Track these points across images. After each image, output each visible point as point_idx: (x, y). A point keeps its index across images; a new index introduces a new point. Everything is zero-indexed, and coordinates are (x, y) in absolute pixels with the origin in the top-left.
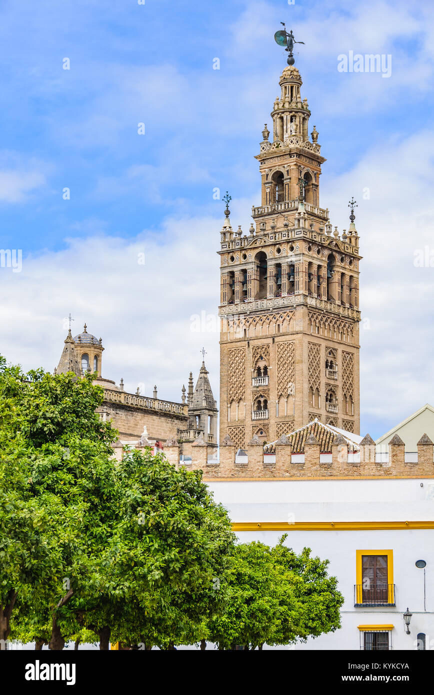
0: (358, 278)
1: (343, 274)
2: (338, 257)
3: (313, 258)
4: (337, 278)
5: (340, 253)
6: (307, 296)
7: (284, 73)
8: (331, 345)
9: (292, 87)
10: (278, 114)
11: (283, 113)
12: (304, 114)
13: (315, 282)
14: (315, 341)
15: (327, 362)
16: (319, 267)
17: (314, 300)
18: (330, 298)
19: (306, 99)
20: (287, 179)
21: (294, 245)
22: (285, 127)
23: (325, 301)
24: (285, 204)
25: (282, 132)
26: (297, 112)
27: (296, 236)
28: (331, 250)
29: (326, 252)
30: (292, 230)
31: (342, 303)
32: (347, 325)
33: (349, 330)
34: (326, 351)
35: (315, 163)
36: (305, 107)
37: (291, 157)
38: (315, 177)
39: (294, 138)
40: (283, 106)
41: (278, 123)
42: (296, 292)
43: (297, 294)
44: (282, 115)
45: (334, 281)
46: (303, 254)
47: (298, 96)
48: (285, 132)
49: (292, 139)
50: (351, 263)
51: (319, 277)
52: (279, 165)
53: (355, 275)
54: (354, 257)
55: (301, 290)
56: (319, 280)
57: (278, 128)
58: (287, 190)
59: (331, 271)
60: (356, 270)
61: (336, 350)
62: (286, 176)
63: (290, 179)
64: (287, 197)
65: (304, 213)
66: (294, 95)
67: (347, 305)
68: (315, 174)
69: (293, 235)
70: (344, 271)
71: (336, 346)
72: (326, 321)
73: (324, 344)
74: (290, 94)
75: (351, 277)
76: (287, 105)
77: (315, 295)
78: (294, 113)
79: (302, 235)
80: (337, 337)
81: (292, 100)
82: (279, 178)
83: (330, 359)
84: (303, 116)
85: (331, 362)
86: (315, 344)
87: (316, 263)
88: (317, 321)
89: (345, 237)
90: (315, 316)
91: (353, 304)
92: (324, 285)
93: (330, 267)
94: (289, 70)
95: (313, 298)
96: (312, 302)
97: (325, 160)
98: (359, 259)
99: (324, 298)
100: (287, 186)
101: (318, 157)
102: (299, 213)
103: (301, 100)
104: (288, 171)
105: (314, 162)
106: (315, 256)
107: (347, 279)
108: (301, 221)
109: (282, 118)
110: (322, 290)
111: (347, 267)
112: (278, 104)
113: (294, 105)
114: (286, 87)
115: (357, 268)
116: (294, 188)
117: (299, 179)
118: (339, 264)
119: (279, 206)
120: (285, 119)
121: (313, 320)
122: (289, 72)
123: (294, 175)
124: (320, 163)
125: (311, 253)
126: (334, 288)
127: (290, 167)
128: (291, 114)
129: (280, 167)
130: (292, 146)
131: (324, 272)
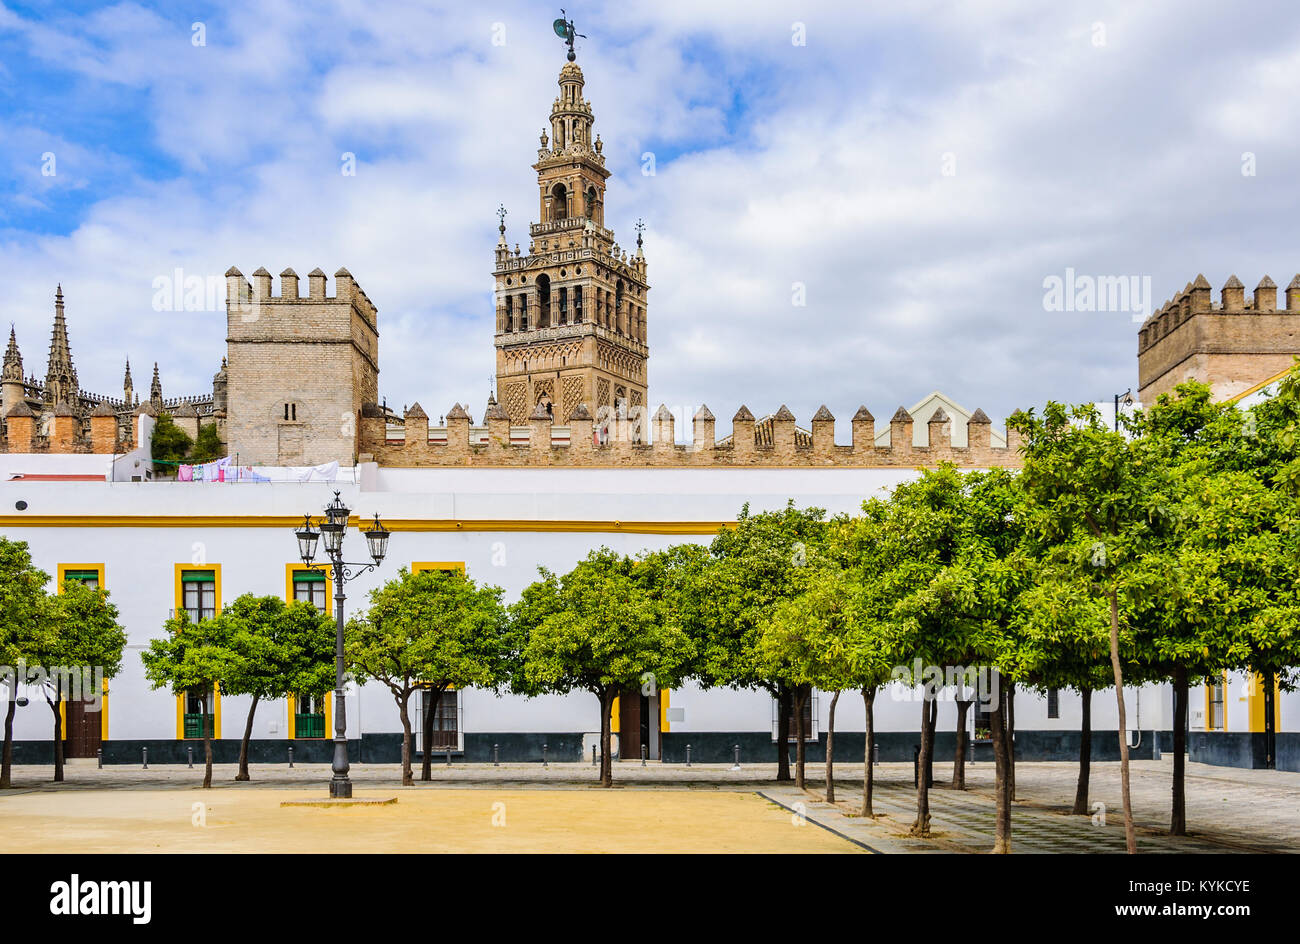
0: (646, 310)
1: (631, 305)
2: (627, 285)
3: (602, 283)
4: (625, 308)
5: (629, 280)
6: (596, 326)
7: (564, 70)
8: (620, 382)
9: (574, 87)
10: (559, 118)
11: (564, 116)
12: (587, 119)
13: (604, 310)
14: (604, 376)
15: (615, 401)
16: (608, 294)
17: (603, 331)
18: (619, 331)
19: (588, 102)
20: (570, 193)
21: (581, 268)
22: (566, 133)
23: (614, 333)
24: (568, 222)
25: (563, 139)
26: (579, 116)
27: (584, 257)
28: (620, 276)
29: (615, 278)
30: (578, 251)
31: (631, 337)
32: (635, 362)
33: (637, 367)
34: (615, 389)
35: (600, 177)
36: (588, 111)
37: (574, 168)
38: (600, 194)
39: (578, 145)
40: (564, 108)
41: (558, 128)
42: (584, 321)
43: (586, 322)
44: (564, 119)
45: (622, 311)
46: (592, 277)
47: (581, 97)
48: (566, 139)
49: (575, 146)
50: (639, 293)
51: (608, 305)
52: (561, 177)
53: (643, 307)
54: (642, 287)
55: (590, 318)
56: (607, 309)
57: (558, 133)
58: (570, 206)
59: (619, 300)
60: (644, 301)
61: (625, 388)
62: (568, 189)
63: (574, 193)
64: (570, 213)
65: (593, 231)
66: (576, 96)
67: (636, 340)
68: (600, 190)
69: (580, 256)
70: (632, 302)
71: (625, 384)
72: (615, 355)
73: (613, 381)
74: (571, 95)
75: (639, 308)
76: (568, 108)
77: (604, 325)
78: (576, 117)
79: (591, 256)
80: (626, 374)
81: (573, 101)
82: (560, 192)
83: (618, 398)
84: (586, 121)
85: (619, 401)
86: (604, 381)
87: (605, 289)
88: (606, 355)
89: (633, 264)
90: (604, 350)
91: (641, 338)
92: (613, 314)
93: (619, 296)
94: (570, 66)
95: (602, 328)
96: (601, 332)
97: (611, 175)
98: (647, 288)
99: (613, 329)
100: (570, 201)
101: (603, 170)
102: (587, 231)
103: (585, 101)
104: (571, 184)
105: (598, 176)
106: (604, 281)
107: (636, 310)
108: (590, 240)
109: (563, 123)
110: (611, 320)
111: (635, 296)
112: (558, 106)
113: (576, 108)
114: (566, 87)
115: (645, 299)
116: (578, 204)
117: (584, 194)
118: (627, 292)
119: (562, 224)
120: (566, 123)
121: (602, 353)
122: (570, 69)
123: (578, 188)
124: (604, 178)
125: (599, 277)
126: (622, 318)
127: (572, 177)
128: (573, 118)
129: (562, 179)
130: (576, 155)
131: (613, 300)
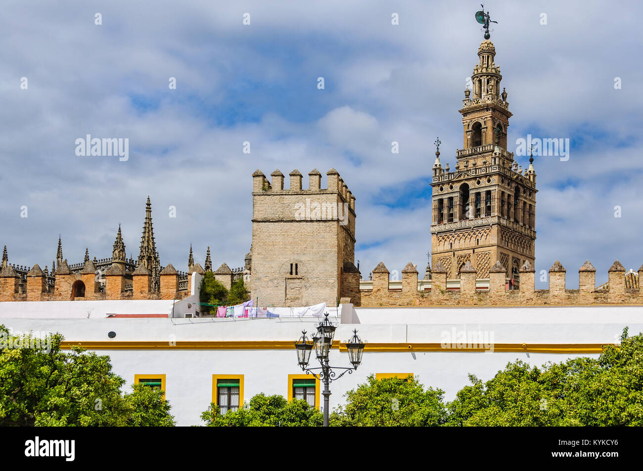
0: (535, 206)
1: (525, 203)
2: (522, 190)
3: (505, 188)
4: (521, 205)
5: (523, 186)
6: (500, 217)
7: (482, 46)
8: (516, 255)
9: (488, 57)
10: (478, 78)
11: (481, 76)
12: (497, 78)
13: (506, 207)
14: (505, 252)
15: (513, 269)
16: (509, 196)
17: (505, 221)
18: (516, 221)
19: (498, 66)
20: (484, 128)
21: (491, 178)
22: (483, 88)
23: (513, 222)
24: (483, 148)
25: (480, 92)
26: (492, 76)
27: (493, 171)
28: (517, 183)
29: (514, 185)
30: (489, 167)
31: (524, 225)
32: (527, 241)
33: (528, 245)
34: (512, 260)
35: (505, 117)
36: (498, 72)
37: (487, 111)
38: (505, 128)
39: (490, 95)
40: (482, 71)
41: (477, 85)
42: (492, 214)
43: (493, 215)
44: (481, 78)
45: (518, 207)
46: (498, 185)
47: (493, 63)
48: (482, 92)
49: (488, 96)
50: (530, 195)
51: (509, 204)
52: (478, 117)
53: (533, 204)
54: (532, 190)
55: (495, 212)
56: (508, 206)
57: (477, 88)
58: (484, 137)
59: (516, 200)
60: (533, 200)
61: (519, 260)
62: (483, 126)
63: (487, 128)
64: (484, 142)
65: (499, 153)
66: (490, 63)
67: (527, 226)
68: (505, 125)
69: (490, 171)
70: (525, 201)
71: (520, 257)
72: (513, 237)
73: (511, 255)
74: (486, 62)
75: (530, 205)
76: (484, 71)
77: (506, 217)
78: (489, 77)
79: (497, 170)
80: (520, 250)
81: (488, 66)
82: (477, 129)
83: (515, 267)
84: (496, 79)
85: (516, 268)
86: (505, 255)
87: (507, 192)
88: (507, 237)
89: (527, 175)
90: (505, 234)
91: (531, 225)
92: (512, 210)
93: (517, 197)
94: (486, 43)
95: (504, 219)
96: (504, 222)
97: (512, 115)
98: (536, 191)
99: (512, 220)
100: (484, 133)
101: (508, 112)
102: (496, 154)
103: (496, 66)
104: (485, 122)
105: (504, 116)
106: (506, 187)
107: (528, 206)
108: (497, 159)
109: (480, 81)
110: (511, 213)
111: (528, 197)
112: (477, 70)
113: (490, 71)
114: (483, 57)
115: (534, 199)
116: (488, 135)
117: (494, 128)
118: (522, 194)
119: (478, 149)
120: (483, 81)
121: (504, 236)
122: (486, 45)
123: (490, 124)
124: (508, 117)
125: (503, 184)
126: (518, 212)
127: (485, 118)
128: (488, 78)
129: (479, 119)
130: (489, 102)
131: (512, 200)
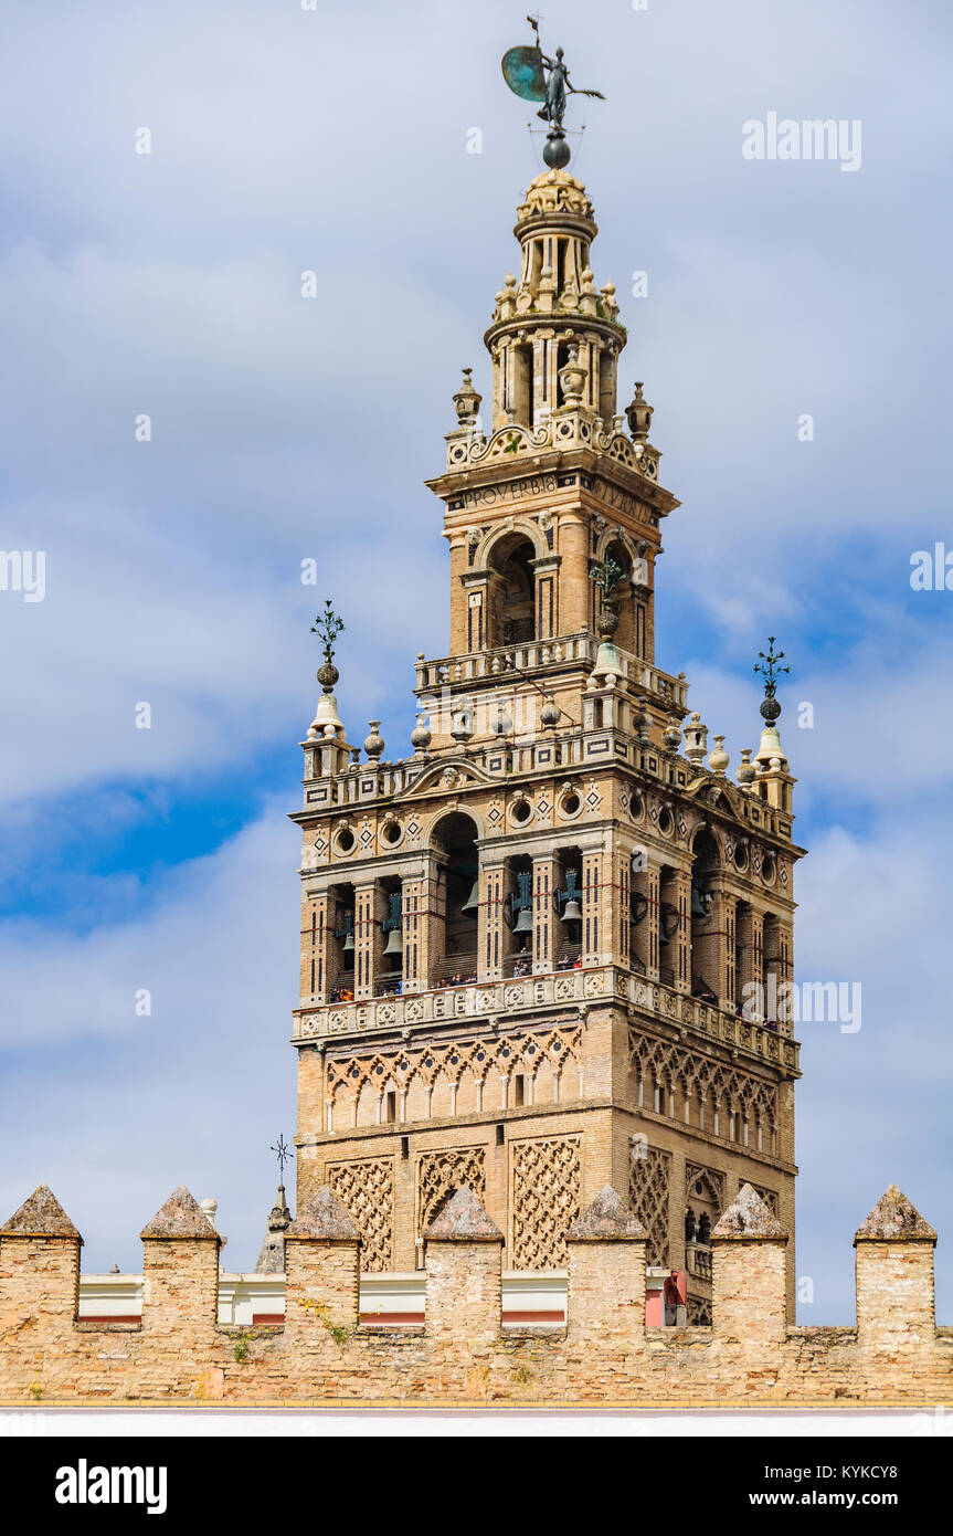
0: (790, 924)
1: (743, 908)
2: (727, 845)
3: (646, 839)
4: (724, 917)
5: (734, 830)
6: (627, 974)
7: (534, 194)
8: (704, 1155)
9: (562, 245)
10: (514, 335)
11: (531, 330)
12: (604, 337)
13: (652, 926)
14: (654, 1137)
15: (689, 1219)
16: (667, 872)
17: (650, 990)
19: (608, 287)
20: (547, 562)
21: (579, 792)
22: (538, 381)
23: (686, 998)
24: (540, 652)
25: (526, 398)
26: (580, 330)
27: (589, 759)
28: (706, 815)
29: (689, 823)
30: (570, 740)
32: (756, 1090)
33: (762, 1108)
34: (688, 1176)
35: (641, 512)
36: (608, 313)
37: (561, 484)
38: (642, 561)
39: (575, 416)
40: (532, 306)
41: (511, 367)
42: (587, 959)
43: (593, 964)
44: (530, 338)
45: (712, 928)
46: (615, 822)
47: (586, 274)
48: (537, 399)
49: (565, 420)
50: (767, 870)
51: (666, 911)
52: (517, 514)
53: (782, 914)
54: (778, 850)
55: (603, 949)
56: (663, 920)
57: (511, 382)
58: (546, 602)
59: (703, 893)
60: (783, 894)
61: (721, 1176)
62: (542, 552)
63: (558, 560)
64: (546, 625)
65: (619, 678)
66: (570, 271)
68: (644, 550)
69: (575, 757)
70: (746, 897)
71: (722, 1162)
72: (689, 1068)
73: (680, 1151)
74: (555, 269)
75: (769, 918)
76: (545, 305)
77: (653, 974)
78: (569, 332)
79: (610, 755)
80: (722, 1128)
81: (561, 286)
84: (602, 344)
85: (704, 1218)
86: (651, 1151)
87: (657, 856)
88: (659, 1067)
89: (750, 777)
90: (652, 1051)
92: (683, 938)
93: (703, 878)
94: (552, 183)
95: (646, 982)
96: (643, 996)
97: (678, 504)
98: (795, 855)
99: (683, 986)
100: (546, 586)
101: (655, 491)
102: (601, 679)
103: (596, 287)
104: (549, 534)
105: (638, 507)
106: (654, 832)
107: (756, 924)
108: (608, 704)
109: (526, 352)
110: (676, 956)
111: (756, 880)
112: (512, 301)
113: (569, 305)
114: (539, 245)
115: (789, 888)
116: (571, 594)
117: (590, 563)
118: (729, 868)
119: (519, 656)
120: (538, 351)
121: (644, 1062)
122: (553, 192)
123: (572, 545)
124: (657, 514)
125: (638, 821)
126: (712, 951)
127: (551, 519)
128: (560, 337)
129: (521, 519)
130: (568, 445)
131: (682, 892)
